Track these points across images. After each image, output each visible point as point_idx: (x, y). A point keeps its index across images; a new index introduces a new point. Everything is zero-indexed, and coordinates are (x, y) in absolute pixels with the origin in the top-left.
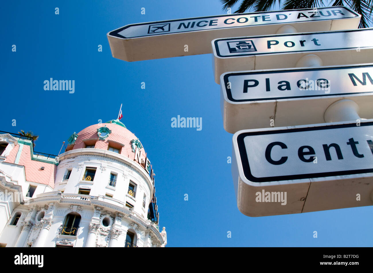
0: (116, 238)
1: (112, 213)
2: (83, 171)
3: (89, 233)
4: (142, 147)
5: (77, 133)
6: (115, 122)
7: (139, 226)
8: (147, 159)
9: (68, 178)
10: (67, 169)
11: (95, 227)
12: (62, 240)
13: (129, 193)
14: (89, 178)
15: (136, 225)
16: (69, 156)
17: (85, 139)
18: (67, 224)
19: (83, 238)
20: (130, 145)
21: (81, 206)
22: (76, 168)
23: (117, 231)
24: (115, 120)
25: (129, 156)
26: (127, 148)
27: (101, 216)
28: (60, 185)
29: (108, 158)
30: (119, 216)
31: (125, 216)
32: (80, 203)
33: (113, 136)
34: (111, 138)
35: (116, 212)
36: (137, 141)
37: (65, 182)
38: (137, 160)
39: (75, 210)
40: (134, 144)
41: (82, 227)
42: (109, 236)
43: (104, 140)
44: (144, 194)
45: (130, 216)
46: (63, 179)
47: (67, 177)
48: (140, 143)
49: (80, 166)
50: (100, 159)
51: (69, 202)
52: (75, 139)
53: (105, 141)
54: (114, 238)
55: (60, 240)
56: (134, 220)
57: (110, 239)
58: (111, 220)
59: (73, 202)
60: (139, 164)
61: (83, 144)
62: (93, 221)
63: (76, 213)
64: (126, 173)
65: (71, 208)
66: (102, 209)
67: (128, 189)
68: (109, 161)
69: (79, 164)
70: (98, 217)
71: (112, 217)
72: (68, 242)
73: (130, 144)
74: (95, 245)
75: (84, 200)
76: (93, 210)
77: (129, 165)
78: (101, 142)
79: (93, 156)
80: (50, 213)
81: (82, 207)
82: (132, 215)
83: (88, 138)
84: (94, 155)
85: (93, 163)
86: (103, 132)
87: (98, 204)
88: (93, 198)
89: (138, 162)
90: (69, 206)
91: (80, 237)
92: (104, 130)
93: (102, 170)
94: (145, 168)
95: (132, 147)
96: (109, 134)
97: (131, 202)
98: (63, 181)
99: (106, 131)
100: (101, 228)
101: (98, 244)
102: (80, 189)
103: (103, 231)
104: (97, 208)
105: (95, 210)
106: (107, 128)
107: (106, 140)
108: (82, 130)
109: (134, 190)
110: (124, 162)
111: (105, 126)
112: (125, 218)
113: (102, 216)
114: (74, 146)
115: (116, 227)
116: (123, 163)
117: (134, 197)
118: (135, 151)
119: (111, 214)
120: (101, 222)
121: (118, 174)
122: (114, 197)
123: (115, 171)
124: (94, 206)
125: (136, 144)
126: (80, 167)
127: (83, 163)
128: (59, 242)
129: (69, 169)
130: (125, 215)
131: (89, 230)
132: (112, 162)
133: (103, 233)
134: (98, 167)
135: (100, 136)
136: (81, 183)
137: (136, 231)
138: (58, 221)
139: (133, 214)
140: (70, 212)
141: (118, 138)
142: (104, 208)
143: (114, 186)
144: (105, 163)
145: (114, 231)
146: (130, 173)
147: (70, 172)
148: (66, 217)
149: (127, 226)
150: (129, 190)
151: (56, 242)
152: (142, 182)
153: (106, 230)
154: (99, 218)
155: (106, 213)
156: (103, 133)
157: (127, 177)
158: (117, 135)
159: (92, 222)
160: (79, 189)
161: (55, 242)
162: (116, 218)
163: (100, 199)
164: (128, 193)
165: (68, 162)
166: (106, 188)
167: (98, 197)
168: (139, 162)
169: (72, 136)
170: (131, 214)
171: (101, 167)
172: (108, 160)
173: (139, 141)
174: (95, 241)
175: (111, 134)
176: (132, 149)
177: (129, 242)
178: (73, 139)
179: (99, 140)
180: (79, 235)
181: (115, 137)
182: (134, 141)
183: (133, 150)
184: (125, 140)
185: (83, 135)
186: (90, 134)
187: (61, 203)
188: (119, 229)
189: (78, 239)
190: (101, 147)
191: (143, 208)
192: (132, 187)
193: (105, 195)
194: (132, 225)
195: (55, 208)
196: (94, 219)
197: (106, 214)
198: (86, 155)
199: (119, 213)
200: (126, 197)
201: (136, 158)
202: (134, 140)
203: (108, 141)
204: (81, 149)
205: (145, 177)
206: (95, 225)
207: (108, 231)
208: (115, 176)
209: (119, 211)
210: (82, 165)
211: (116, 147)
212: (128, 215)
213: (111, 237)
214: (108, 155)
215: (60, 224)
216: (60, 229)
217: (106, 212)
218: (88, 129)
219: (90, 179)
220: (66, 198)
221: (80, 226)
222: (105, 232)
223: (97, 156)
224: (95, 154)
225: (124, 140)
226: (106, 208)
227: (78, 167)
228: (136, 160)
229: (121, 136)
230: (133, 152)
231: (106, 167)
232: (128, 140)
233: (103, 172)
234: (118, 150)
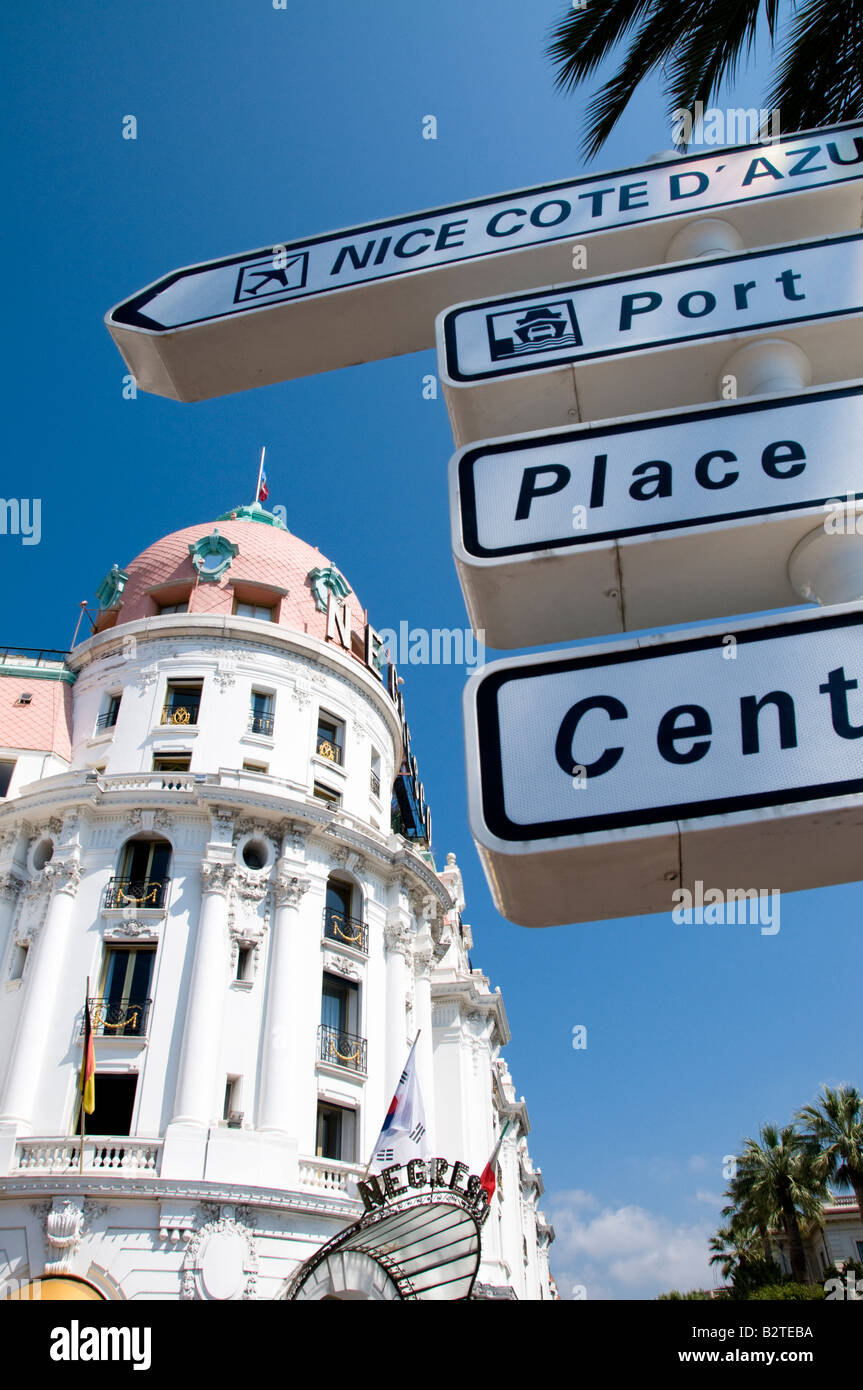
0: (293, 904)
1: (270, 822)
2: (159, 694)
3: (204, 896)
4: (349, 592)
5: (123, 566)
6: (247, 514)
7: (365, 860)
8: (371, 631)
9: (114, 723)
10: (106, 693)
11: (219, 874)
12: (121, 925)
13: (322, 752)
14: (181, 717)
15: (354, 857)
16: (105, 649)
17: (154, 583)
18: (128, 873)
19: (186, 914)
20: (308, 590)
21: (166, 812)
22: (135, 685)
23: (294, 881)
24: (246, 509)
25: (306, 625)
26: (299, 600)
27: (235, 838)
28: (88, 747)
29: (238, 640)
30: (296, 832)
31: (316, 831)
32: (163, 802)
33: (247, 564)
34: (241, 572)
35: (285, 818)
36: (330, 570)
37: (106, 736)
38: (337, 639)
39: (147, 825)
40: (320, 584)
41: (179, 877)
42: (268, 900)
43: (218, 581)
44: (374, 750)
45: (332, 827)
46: (96, 728)
47: (111, 719)
48: (339, 577)
49: (148, 676)
50: (211, 649)
51: (126, 802)
52: (121, 586)
53: (222, 585)
54: (286, 904)
55: (115, 926)
56: (345, 841)
57: (275, 907)
58: (270, 847)
59: (140, 801)
60: (343, 651)
61: (147, 603)
62: (213, 857)
63: (154, 833)
64: (304, 684)
65: (135, 820)
66: (236, 812)
67: (315, 738)
68: (243, 650)
69: (143, 671)
70: (227, 841)
71: (271, 837)
72: (140, 930)
73: (305, 585)
74: (228, 930)
75: (174, 788)
76: (207, 818)
77: (311, 658)
78: (206, 588)
79: (186, 642)
80: (71, 842)
81: (170, 814)
82: (339, 823)
83: (163, 581)
84: (191, 637)
85: (191, 663)
86: (211, 552)
87: (222, 799)
88: (203, 782)
89: (342, 645)
90: (129, 814)
91: (177, 910)
92: (214, 547)
93: (223, 684)
94: (366, 660)
95: (314, 593)
96: (230, 559)
97: (331, 781)
98: (99, 732)
99: (219, 548)
100: (240, 877)
101: (235, 927)
102: (156, 754)
103: (248, 885)
104: (220, 813)
105: (213, 818)
106: (221, 538)
107: (223, 580)
108: (138, 554)
109: (337, 742)
110: (294, 649)
111: (216, 530)
112: (317, 837)
113: (239, 835)
114: (117, 611)
115: (289, 869)
116: (290, 653)
117: (341, 763)
118: (328, 606)
119: (268, 829)
120: (237, 857)
121: (276, 690)
122: (271, 771)
123: (266, 683)
124: (211, 805)
125: (327, 584)
126: (148, 681)
127: (154, 667)
128: (111, 930)
129: (113, 690)
130: (314, 826)
131: (202, 885)
132: (251, 655)
133: (248, 891)
134: (208, 675)
135: (203, 569)
136: (156, 735)
137: (358, 877)
138: (100, 866)
139: (343, 820)
140: (134, 833)
141: (263, 570)
142: (241, 809)
143: (269, 732)
144: (228, 659)
145: (285, 882)
146: (317, 685)
147: (116, 701)
148: (122, 849)
149: (326, 863)
150: (320, 743)
151: (102, 933)
152: (362, 710)
153: (258, 882)
154: (229, 845)
155: (251, 825)
156: (210, 557)
157: (309, 698)
158: (259, 559)
159: (209, 860)
160: (152, 755)
161: (97, 932)
162: (285, 841)
163: (227, 782)
164: (318, 751)
165: (107, 670)
166: (243, 741)
167: (217, 777)
168: (345, 644)
169: (109, 580)
170: (334, 821)
171: (217, 673)
172: (238, 649)
173: (336, 571)
174: (227, 919)
175: (239, 556)
176: (316, 600)
177: (337, 912)
178: (113, 590)
179: (201, 583)
180: (172, 902)
181: (252, 567)
182: (321, 574)
183: (319, 602)
184: (288, 573)
185: (145, 572)
186: (166, 565)
187: (100, 808)
188: (300, 875)
189: (170, 918)
190: (210, 608)
191: (374, 796)
192: (330, 730)
193: (241, 767)
194: (341, 856)
195: (82, 824)
196: (214, 848)
197: (250, 830)
198: (161, 638)
199: (293, 822)
200: (311, 767)
201: (333, 632)
202: (319, 571)
203: (233, 584)
204: (145, 619)
205: (369, 692)
206: (220, 868)
207: (264, 885)
208: (267, 701)
209: (292, 815)
210: (153, 673)
211: (262, 600)
212: (325, 827)
213: (275, 903)
214: (236, 630)
215: (105, 876)
216: (109, 892)
217: (252, 823)
218: (160, 548)
219: (187, 719)
220: (113, 788)
221: (170, 875)
222: (256, 886)
224: (191, 632)
225: (283, 575)
226: (251, 810)
227: (141, 681)
228: (331, 639)
229: (274, 560)
230: (318, 610)
231: (233, 674)
232: (298, 571)
233: (227, 689)
234: (268, 611)
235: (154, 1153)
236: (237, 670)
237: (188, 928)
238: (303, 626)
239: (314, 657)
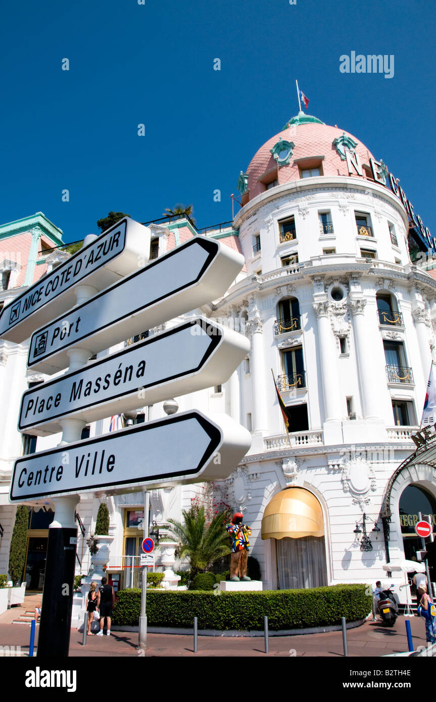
0: (360, 313)
1: (340, 277)
2: (276, 229)
3: (317, 319)
4: (356, 144)
5: (245, 171)
6: (296, 120)
7: (393, 282)
8: (374, 160)
9: (260, 249)
10: (253, 235)
11: (322, 307)
12: (284, 341)
13: (361, 233)
14: (288, 237)
15: (387, 282)
16: (246, 215)
17: (260, 175)
18: (282, 317)
19: (312, 329)
20: (335, 151)
21: (291, 285)
22: (264, 228)
23: (358, 301)
24: (297, 118)
26: (331, 159)
27: (325, 288)
28: (252, 263)
29: (305, 191)
30: (354, 278)
31: (364, 274)
32: (289, 281)
33: (300, 149)
34: (298, 155)
35: (347, 273)
36: (343, 137)
37: (258, 256)
38: (355, 172)
39: (285, 293)
40: (340, 146)
41: (305, 313)
42: (348, 313)
43: (289, 164)
44: (389, 222)
45: (372, 270)
46: (253, 253)
47: (259, 247)
48: (349, 138)
49: (268, 222)
50: (293, 200)
51: (272, 285)
52: (246, 181)
53: (291, 165)
54: (356, 313)
55: (282, 342)
56: (380, 275)
57: (352, 316)
58: (343, 288)
59: (278, 283)
60: (361, 178)
61: (260, 186)
62: (317, 300)
63: (289, 296)
64: (343, 202)
65: (279, 292)
66: (323, 277)
67: (356, 227)
68: (308, 195)
69: (265, 220)
70: (322, 291)
71: (343, 283)
72: (293, 341)
73: (332, 149)
74: (332, 332)
75: (293, 272)
76: (310, 283)
77: (344, 188)
78: (284, 169)
79: (282, 200)
80: (254, 310)
81: (293, 286)
82: (376, 267)
83: (264, 172)
84: (282, 197)
85: (287, 209)
86: (281, 150)
87: (318, 272)
88: (303, 267)
89: (358, 175)
90: (275, 290)
91: (307, 329)
92: (282, 147)
93: (304, 215)
94: (374, 178)
95: (338, 152)
96: (291, 151)
97: (369, 246)
98: (255, 255)
99: (284, 147)
100: (333, 306)
101: (335, 330)
102: (282, 258)
103: (337, 309)
104: (316, 279)
105: (313, 282)
106: (283, 141)
107: (290, 162)
108: (249, 163)
109: (368, 225)
110: (332, 186)
111: (280, 138)
112: (365, 277)
113: (327, 287)
114: (248, 194)
115: (355, 297)
116: (332, 188)
117: (372, 235)
118: (346, 156)
119: (340, 280)
120: (329, 297)
121: (330, 209)
122: (337, 252)
123: (324, 207)
124: (310, 277)
125: (344, 144)
126: (269, 224)
127: (270, 217)
128: (281, 344)
129: (255, 233)
130: (362, 273)
131: (315, 315)
132: (313, 196)
133: (338, 312)
134: (295, 212)
135: (280, 160)
136: (279, 249)
137: (392, 291)
138: (269, 317)
139: (378, 265)
140: (280, 298)
141: (309, 150)
142: (325, 274)
143: (332, 231)
144: (302, 202)
145: (354, 303)
146: (351, 200)
147: (258, 237)
148: (277, 307)
149: (373, 288)
150: (359, 229)
151: (277, 346)
152: (377, 205)
153: (341, 306)
154: (323, 293)
155: (332, 280)
156: (282, 152)
157: (348, 208)
158: (305, 145)
159: (316, 302)
160: (280, 259)
161: (275, 346)
162: (350, 284)
163: (316, 264)
164: (359, 233)
165: (250, 224)
166: (320, 240)
167: (310, 262)
168: (360, 174)
169: (240, 180)
170: (373, 267)
171: (299, 210)
172: (306, 195)
173: (348, 135)
174: (331, 327)
175: (295, 147)
176: (340, 155)
177: (385, 311)
178: (244, 183)
179: (281, 167)
180: (304, 326)
181: (303, 151)
182: (339, 141)
183: (342, 156)
184: (322, 147)
185: (255, 171)
186: (263, 164)
187: (262, 291)
188: (361, 298)
189: (305, 333)
190: (289, 178)
191: (394, 246)
192: (364, 220)
193: (321, 253)
194: (380, 283)
195: (257, 300)
196: (317, 296)
197: (332, 283)
198: (269, 202)
199: (351, 274)
200: (356, 242)
201: (351, 170)
202: (337, 140)
203: (297, 163)
204: (261, 194)
205: (379, 194)
206: (321, 304)
207: (345, 307)
208: (327, 216)
209: (350, 271)
210: (270, 220)
211: (312, 166)
212: (368, 272)
213: (352, 314)
214: (302, 186)
215: (272, 321)
216: (276, 327)
217: (332, 279)
218: (261, 154)
219: (291, 237)
220: (266, 280)
221: (301, 314)
222: (341, 309)
223: (286, 195)
224: (282, 194)
225: (320, 148)
226: (329, 273)
227: (266, 225)
228: (352, 173)
229: (313, 143)
230: (342, 160)
231: (307, 208)
232: (327, 144)
233: (306, 216)
234: (317, 170)
235: (320, 435)
236: (308, 206)
237: (314, 335)
238: (337, 171)
239: (345, 186)
